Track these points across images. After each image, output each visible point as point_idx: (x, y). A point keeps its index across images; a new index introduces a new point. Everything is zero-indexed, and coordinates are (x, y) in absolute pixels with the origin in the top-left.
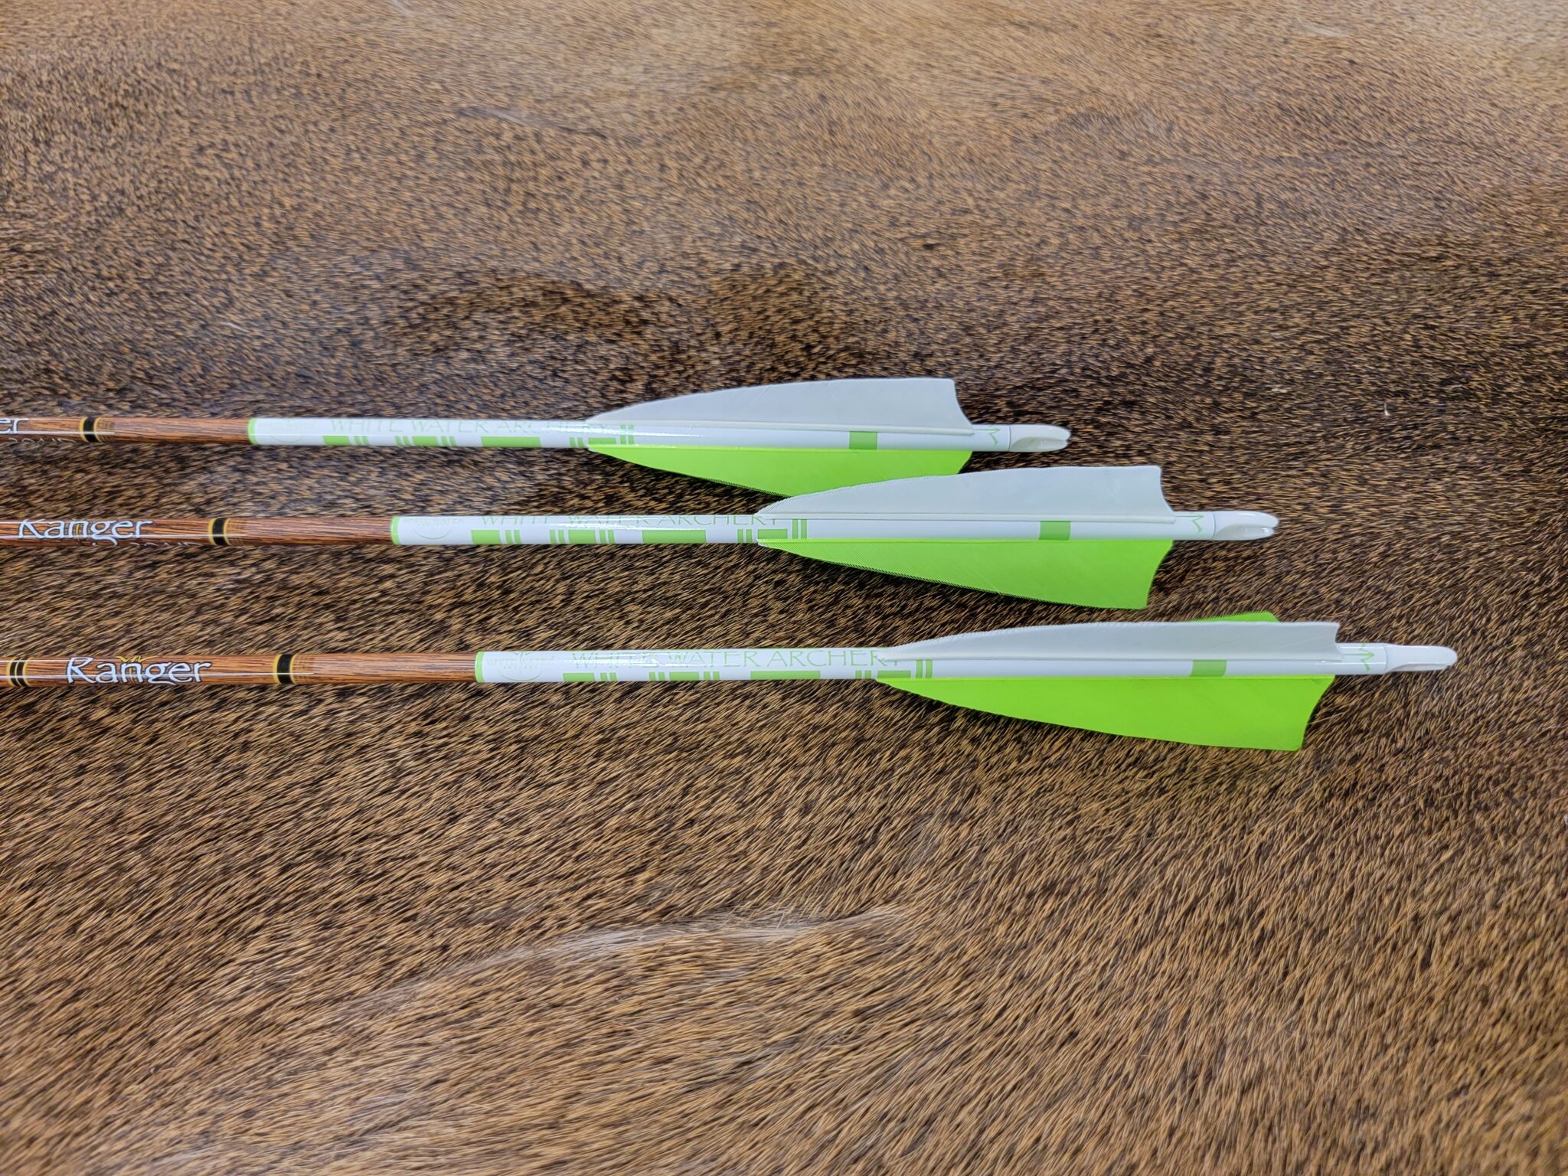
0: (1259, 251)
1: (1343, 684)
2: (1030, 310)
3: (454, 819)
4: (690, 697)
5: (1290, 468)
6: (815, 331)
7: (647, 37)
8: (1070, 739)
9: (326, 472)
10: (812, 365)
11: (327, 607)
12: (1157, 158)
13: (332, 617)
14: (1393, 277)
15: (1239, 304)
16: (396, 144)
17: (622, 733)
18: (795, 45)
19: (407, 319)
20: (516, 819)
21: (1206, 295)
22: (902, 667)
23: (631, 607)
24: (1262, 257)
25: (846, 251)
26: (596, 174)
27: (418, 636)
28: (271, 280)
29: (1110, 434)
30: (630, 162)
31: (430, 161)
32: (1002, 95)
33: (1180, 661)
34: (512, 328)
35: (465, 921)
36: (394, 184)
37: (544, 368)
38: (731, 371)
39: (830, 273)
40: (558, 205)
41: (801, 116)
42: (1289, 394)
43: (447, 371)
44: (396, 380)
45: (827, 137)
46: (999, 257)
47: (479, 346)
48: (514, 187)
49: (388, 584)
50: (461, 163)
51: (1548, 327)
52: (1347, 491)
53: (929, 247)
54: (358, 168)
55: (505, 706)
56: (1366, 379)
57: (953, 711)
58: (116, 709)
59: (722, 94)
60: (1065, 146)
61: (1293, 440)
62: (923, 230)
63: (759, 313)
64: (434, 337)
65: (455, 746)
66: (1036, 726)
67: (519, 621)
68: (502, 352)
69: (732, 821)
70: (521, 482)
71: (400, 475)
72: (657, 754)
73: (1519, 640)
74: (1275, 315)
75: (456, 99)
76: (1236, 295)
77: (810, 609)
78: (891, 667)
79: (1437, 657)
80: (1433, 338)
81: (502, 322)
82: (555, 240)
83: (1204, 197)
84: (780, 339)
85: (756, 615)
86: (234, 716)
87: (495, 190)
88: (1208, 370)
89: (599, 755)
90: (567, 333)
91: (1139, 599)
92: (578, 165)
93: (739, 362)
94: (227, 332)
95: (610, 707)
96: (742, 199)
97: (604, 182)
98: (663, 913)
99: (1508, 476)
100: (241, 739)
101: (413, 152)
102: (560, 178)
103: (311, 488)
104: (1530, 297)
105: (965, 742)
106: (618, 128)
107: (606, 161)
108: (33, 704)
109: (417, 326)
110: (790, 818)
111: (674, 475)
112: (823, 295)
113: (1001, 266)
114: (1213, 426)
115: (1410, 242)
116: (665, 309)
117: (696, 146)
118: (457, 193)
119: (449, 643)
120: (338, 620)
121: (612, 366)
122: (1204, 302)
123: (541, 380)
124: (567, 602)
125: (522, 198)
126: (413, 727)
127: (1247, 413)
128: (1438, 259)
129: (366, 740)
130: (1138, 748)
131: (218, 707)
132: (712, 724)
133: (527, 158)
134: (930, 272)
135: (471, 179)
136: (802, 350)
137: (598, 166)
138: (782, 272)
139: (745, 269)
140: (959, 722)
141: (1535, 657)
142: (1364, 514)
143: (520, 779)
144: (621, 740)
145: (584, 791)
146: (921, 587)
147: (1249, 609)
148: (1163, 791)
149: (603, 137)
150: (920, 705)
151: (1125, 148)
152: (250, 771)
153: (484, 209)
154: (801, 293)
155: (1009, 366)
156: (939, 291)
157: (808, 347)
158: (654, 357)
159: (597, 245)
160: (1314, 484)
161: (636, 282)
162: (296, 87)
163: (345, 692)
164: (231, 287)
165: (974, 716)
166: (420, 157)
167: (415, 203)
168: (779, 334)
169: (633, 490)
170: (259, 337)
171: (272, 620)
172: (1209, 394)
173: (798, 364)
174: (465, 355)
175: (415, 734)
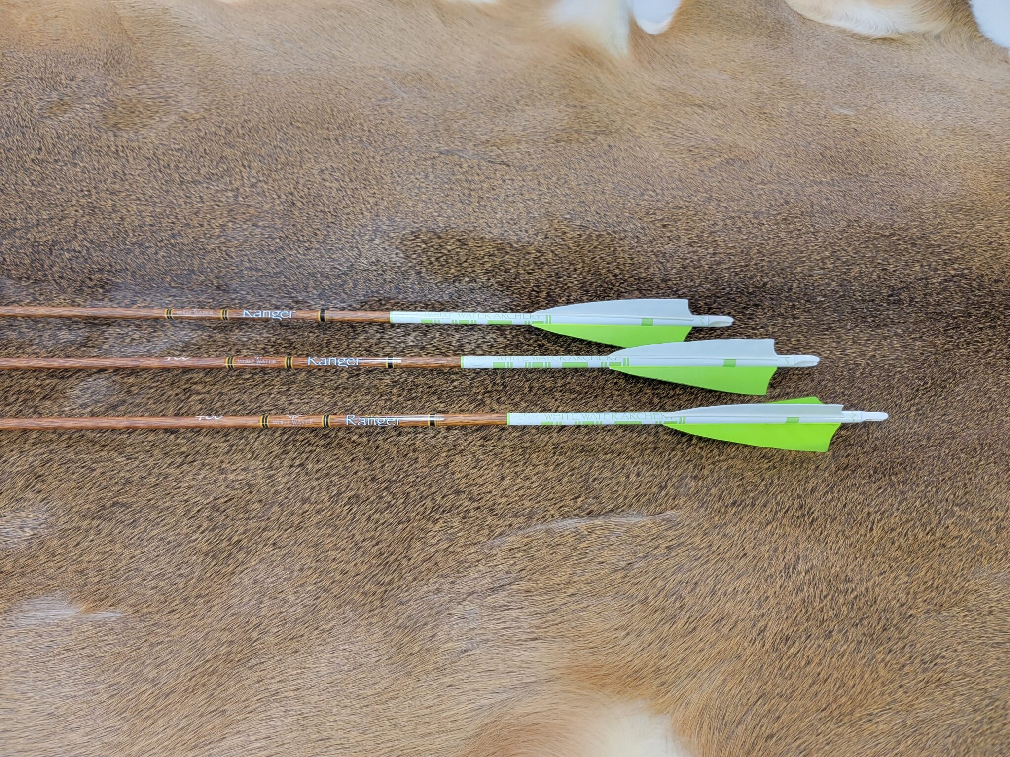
0: (812, 230)
1: (844, 427)
2: (713, 259)
3: (503, 478)
4: (585, 431)
5: (825, 335)
6: (618, 267)
7: (523, 111)
8: (738, 448)
9: (417, 333)
10: (618, 284)
11: (433, 393)
12: (766, 181)
13: (436, 397)
14: (870, 244)
15: (804, 257)
16: (414, 170)
17: (562, 445)
18: (595, 118)
19: (439, 262)
20: (527, 478)
21: (788, 253)
22: (674, 420)
23: (556, 393)
24: (813, 233)
25: (627, 228)
26: (509, 187)
27: (473, 406)
28: (376, 242)
29: (749, 319)
30: (524, 180)
31: (431, 179)
32: (693, 146)
33: (782, 418)
34: (487, 266)
35: (516, 516)
36: (416, 191)
37: (502, 285)
38: (583, 287)
39: (622, 239)
40: (495, 203)
41: (600, 156)
42: (824, 301)
43: (461, 287)
44: (438, 290)
45: (613, 167)
46: (696, 232)
47: (472, 275)
48: (473, 193)
49: (456, 383)
50: (446, 180)
51: (935, 270)
52: (848, 345)
53: (664, 226)
54: (398, 181)
55: (514, 434)
56: (857, 294)
57: (691, 437)
58: (361, 435)
59: (563, 144)
60: (724, 174)
61: (826, 322)
62: (661, 217)
63: (592, 259)
64: (453, 271)
65: (498, 450)
66: (725, 443)
67: (513, 400)
68: (483, 279)
69: (610, 479)
70: (501, 339)
71: (449, 335)
72: (577, 453)
73: (914, 408)
74: (819, 262)
75: (437, 145)
76: (802, 252)
77: (630, 394)
78: (669, 420)
79: (880, 416)
80: (886, 275)
81: (481, 264)
82: (496, 222)
83: (787, 202)
84: (603, 271)
85: (608, 397)
86: (407, 438)
87: (464, 194)
88: (790, 289)
89: (554, 453)
90: (510, 269)
91: (763, 390)
92: (500, 182)
93: (586, 282)
94: (362, 268)
95: (555, 435)
96: (578, 200)
97: (513, 191)
98: (589, 513)
99: (914, 339)
100: (412, 448)
101: (423, 174)
102: (493, 189)
103: (413, 341)
104: (929, 256)
105: (697, 449)
106: (515, 161)
107: (513, 180)
108: (328, 433)
109: (444, 265)
110: (633, 478)
111: (566, 336)
112: (620, 250)
113: (698, 236)
114: (792, 315)
115: (878, 227)
116: (550, 256)
117: (553, 171)
118: (446, 196)
119: (487, 409)
120: (439, 398)
121: (532, 285)
122: (788, 256)
123: (502, 291)
124: (530, 391)
125: (477, 199)
126: (479, 443)
127: (807, 309)
128: (890, 235)
129: (462, 448)
130: (765, 451)
131: (399, 434)
132: (597, 442)
133: (476, 178)
134: (666, 239)
135: (451, 189)
136: (614, 276)
137: (510, 182)
138: (600, 239)
139: (584, 237)
140: (694, 441)
141: (919, 415)
142: (854, 355)
143: (525, 463)
144: (562, 448)
145: (552, 467)
146: (674, 386)
147: (807, 395)
148: (775, 468)
149: (509, 166)
150: (678, 434)
151: (751, 176)
152: (420, 460)
153: (460, 205)
154: (609, 249)
155: (704, 286)
156: (670, 249)
157: (616, 276)
158: (549, 280)
159: (515, 224)
160: (834, 342)
161: (536, 243)
162: (360, 137)
163: (449, 429)
164: (359, 246)
165: (700, 438)
166: (426, 176)
167: (428, 201)
168: (602, 269)
169: (549, 342)
170: (375, 270)
171: (413, 398)
172: (791, 301)
173: (611, 284)
174: (467, 279)
175: (481, 445)
